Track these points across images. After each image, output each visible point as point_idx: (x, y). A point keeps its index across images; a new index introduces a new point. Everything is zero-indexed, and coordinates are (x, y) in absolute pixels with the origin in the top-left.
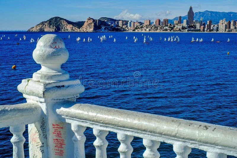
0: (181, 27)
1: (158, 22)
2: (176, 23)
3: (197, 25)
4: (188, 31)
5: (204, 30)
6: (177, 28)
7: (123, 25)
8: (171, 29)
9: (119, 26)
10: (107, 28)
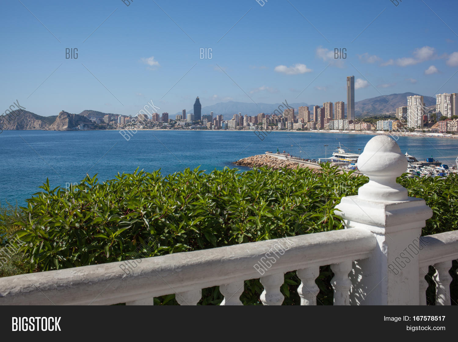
0: (183, 123)
1: (155, 117)
2: (178, 118)
3: (204, 121)
4: (193, 128)
5: (211, 128)
6: (179, 125)
7: (110, 120)
8: (172, 127)
9: (105, 123)
10: (87, 125)
